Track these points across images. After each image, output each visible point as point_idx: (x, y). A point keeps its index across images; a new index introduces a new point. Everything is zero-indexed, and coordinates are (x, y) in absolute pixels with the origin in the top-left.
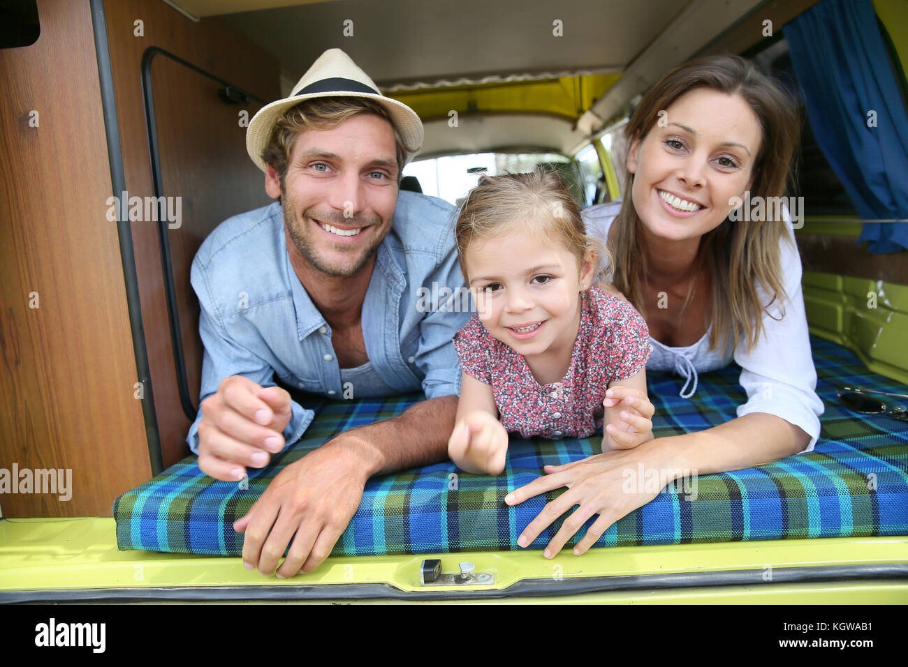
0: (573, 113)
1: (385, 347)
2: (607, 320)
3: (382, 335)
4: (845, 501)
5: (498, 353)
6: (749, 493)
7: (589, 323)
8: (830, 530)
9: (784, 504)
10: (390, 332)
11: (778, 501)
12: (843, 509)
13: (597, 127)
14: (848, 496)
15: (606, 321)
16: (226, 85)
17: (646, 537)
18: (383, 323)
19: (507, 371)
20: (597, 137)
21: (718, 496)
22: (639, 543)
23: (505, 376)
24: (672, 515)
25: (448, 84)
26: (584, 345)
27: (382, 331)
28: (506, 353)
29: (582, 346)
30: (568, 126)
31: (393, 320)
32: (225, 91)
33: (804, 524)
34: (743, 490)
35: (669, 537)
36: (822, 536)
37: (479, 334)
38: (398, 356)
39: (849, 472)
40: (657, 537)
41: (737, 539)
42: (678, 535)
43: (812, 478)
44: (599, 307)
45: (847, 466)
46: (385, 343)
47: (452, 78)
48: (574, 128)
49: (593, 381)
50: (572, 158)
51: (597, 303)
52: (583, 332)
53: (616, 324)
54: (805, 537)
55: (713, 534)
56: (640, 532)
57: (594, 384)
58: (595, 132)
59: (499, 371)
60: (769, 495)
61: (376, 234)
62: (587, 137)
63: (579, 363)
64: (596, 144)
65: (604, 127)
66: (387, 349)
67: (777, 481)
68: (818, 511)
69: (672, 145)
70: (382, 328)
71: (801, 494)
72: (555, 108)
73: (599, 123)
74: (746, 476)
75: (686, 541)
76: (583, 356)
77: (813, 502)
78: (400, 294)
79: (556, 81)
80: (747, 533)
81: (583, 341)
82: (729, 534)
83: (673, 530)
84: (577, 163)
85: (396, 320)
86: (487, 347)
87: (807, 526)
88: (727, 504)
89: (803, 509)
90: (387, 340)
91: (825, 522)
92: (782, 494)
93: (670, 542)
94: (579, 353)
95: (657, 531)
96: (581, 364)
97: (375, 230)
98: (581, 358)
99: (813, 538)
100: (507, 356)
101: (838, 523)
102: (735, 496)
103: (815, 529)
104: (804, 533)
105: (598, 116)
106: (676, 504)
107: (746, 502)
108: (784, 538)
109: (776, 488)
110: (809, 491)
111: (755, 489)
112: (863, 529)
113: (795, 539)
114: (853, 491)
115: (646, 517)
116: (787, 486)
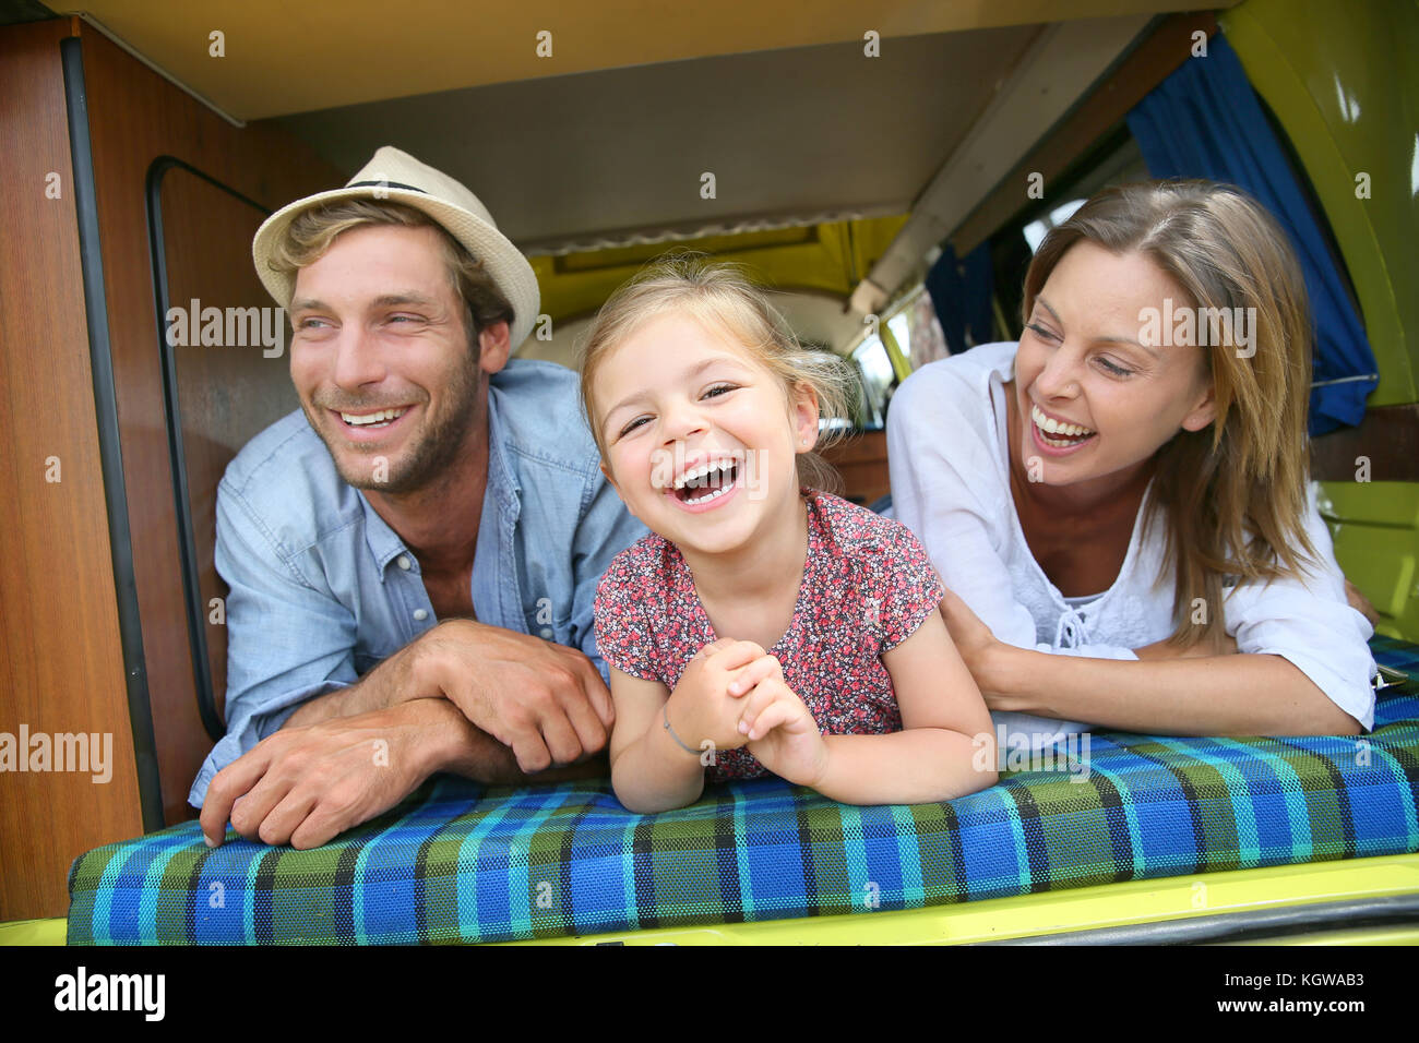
0: (843, 287)
1: (500, 602)
2: (847, 545)
3: (496, 584)
4: (1296, 804)
5: (664, 607)
6: (1134, 794)
7: (822, 553)
8: (1274, 852)
9: (1195, 810)
10: (506, 580)
11: (1184, 804)
12: (1292, 816)
13: (879, 305)
14: (1301, 794)
15: (847, 547)
17: (973, 886)
18: (497, 567)
19: (684, 635)
20: (883, 319)
21: (1084, 804)
22: (963, 899)
23: (681, 644)
24: (1012, 845)
26: (817, 591)
27: (496, 579)
28: (677, 604)
29: (813, 594)
30: (837, 307)
31: (509, 563)
33: (1231, 844)
34: (1123, 790)
35: (1011, 883)
36: (1263, 864)
37: (625, 578)
38: (520, 617)
39: (1300, 753)
40: (991, 885)
41: (1124, 876)
42: (1025, 878)
43: (1240, 766)
44: (834, 523)
46: (500, 596)
48: (847, 309)
49: (842, 655)
50: (848, 358)
51: (830, 518)
52: (813, 568)
53: (865, 549)
54: (1236, 866)
55: (1083, 870)
56: (961, 878)
57: (846, 660)
58: (878, 311)
59: (670, 638)
60: (1167, 795)
61: (425, 418)
63: (810, 624)
64: (884, 333)
65: (890, 302)
66: (505, 606)
67: (1179, 773)
68: (1253, 821)
70: (496, 573)
71: (1221, 791)
72: (817, 281)
73: (881, 297)
74: (1126, 770)
75: (1041, 887)
76: (815, 611)
77: (1243, 807)
78: (513, 523)
80: (1139, 863)
81: (812, 583)
82: (1109, 867)
83: (1016, 871)
85: (512, 562)
86: (640, 599)
87: (1236, 846)
88: (1100, 814)
89: (1227, 815)
90: (503, 593)
91: (1265, 839)
92: (1190, 792)
93: (1013, 892)
94: (809, 607)
95: (989, 875)
96: (813, 626)
97: (425, 410)
98: (812, 615)
99: (1249, 868)
100: (679, 608)
101: (1286, 840)
102: (1111, 800)
103: (1250, 852)
104: (1233, 859)
105: (879, 286)
106: (1016, 825)
107: (1130, 809)
108: (1200, 869)
109: (1178, 785)
110: (1235, 786)
111: (1143, 787)
112: (1329, 848)
113: (1220, 871)
114: (1308, 785)
115: (970, 852)
116: (1197, 781)
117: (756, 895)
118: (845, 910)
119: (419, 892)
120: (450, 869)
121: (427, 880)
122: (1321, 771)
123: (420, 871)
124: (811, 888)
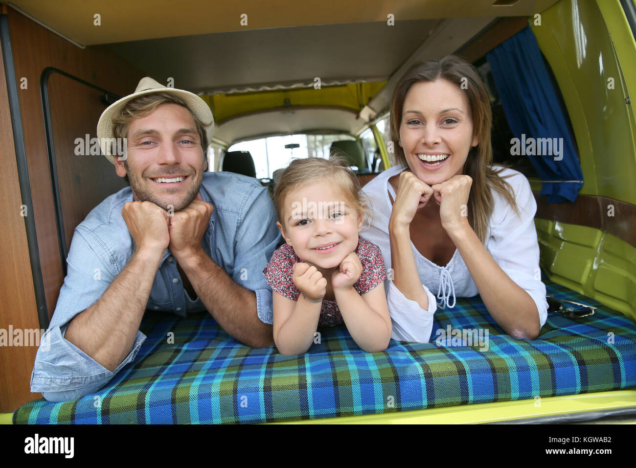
0: (356, 107)
4: (535, 375)
6: (471, 370)
8: (525, 394)
9: (495, 377)
11: (491, 375)
12: (533, 380)
13: (372, 117)
14: (537, 371)
16: (106, 92)
17: (403, 405)
20: (373, 123)
21: (451, 373)
22: (399, 410)
24: (420, 389)
25: (268, 89)
30: (354, 116)
32: (105, 97)
33: (508, 391)
34: (467, 368)
35: (419, 404)
36: (520, 399)
39: (538, 353)
40: (411, 405)
41: (465, 403)
42: (425, 402)
43: (514, 359)
45: (537, 349)
47: (271, 84)
48: (358, 117)
50: (357, 137)
54: (509, 400)
55: (449, 400)
56: (399, 402)
58: (371, 120)
60: (484, 371)
62: (366, 123)
64: (373, 128)
65: (377, 117)
67: (489, 361)
68: (517, 382)
69: (414, 123)
71: (506, 370)
72: (344, 104)
73: (374, 114)
74: (469, 358)
75: (431, 406)
77: (514, 376)
79: (345, 85)
80: (471, 398)
82: (459, 399)
83: (422, 399)
84: (361, 141)
87: (510, 392)
88: (457, 378)
89: (507, 380)
91: (522, 389)
92: (493, 370)
93: (420, 408)
95: (411, 401)
97: (192, 179)
99: (514, 400)
101: (530, 389)
102: (462, 372)
103: (515, 394)
104: (508, 397)
105: (373, 109)
106: (423, 381)
107: (469, 376)
108: (495, 400)
109: (489, 366)
110: (512, 368)
111: (475, 367)
112: (546, 393)
113: (503, 401)
114: (540, 367)
115: (403, 391)
116: (497, 365)
117: (315, 408)
118: (351, 414)
119: (174, 410)
120: (186, 399)
121: (177, 404)
122: (545, 361)
123: (173, 401)
124: (338, 405)
